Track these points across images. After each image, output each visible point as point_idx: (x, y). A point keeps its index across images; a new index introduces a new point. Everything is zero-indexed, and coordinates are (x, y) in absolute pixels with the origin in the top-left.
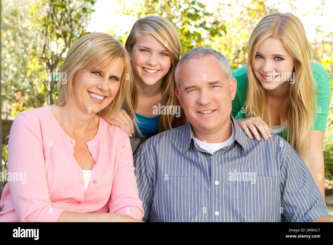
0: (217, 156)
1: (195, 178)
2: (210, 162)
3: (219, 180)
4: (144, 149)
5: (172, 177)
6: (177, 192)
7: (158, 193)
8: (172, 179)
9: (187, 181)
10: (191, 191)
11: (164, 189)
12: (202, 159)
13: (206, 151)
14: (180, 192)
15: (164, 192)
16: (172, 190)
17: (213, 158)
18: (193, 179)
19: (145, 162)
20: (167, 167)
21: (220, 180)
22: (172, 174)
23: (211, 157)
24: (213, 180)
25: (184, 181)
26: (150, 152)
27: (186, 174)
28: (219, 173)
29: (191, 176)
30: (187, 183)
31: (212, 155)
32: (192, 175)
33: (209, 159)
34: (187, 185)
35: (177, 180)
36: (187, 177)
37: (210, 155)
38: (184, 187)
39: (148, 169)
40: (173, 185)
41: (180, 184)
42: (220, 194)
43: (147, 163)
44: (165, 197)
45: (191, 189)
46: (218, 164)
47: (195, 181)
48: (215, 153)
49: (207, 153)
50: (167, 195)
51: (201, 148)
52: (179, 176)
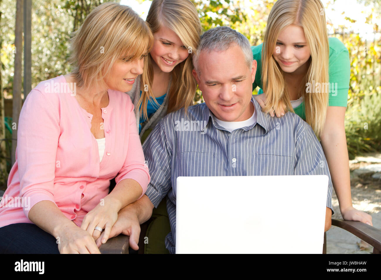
0: (236, 134)
1: (215, 155)
2: (228, 139)
3: (236, 157)
4: (165, 123)
5: (192, 152)
6: (196, 167)
7: (179, 168)
8: (192, 154)
9: (207, 157)
10: (210, 168)
11: (183, 164)
12: (221, 136)
13: (224, 129)
14: (200, 167)
15: (183, 167)
16: (191, 165)
17: (231, 136)
18: (213, 155)
19: (165, 136)
20: (188, 142)
21: (238, 157)
22: (193, 149)
23: (229, 135)
24: (231, 157)
25: (204, 157)
26: (170, 126)
27: (206, 150)
28: (236, 150)
29: (211, 153)
30: (207, 159)
31: (230, 133)
32: (213, 151)
33: (227, 136)
34: (207, 161)
35: (197, 156)
36: (208, 153)
37: (228, 132)
38: (203, 163)
39: (169, 143)
40: (193, 160)
41: (200, 160)
42: (238, 171)
43: (167, 137)
44: (184, 172)
45: (210, 165)
46: (236, 142)
47: (215, 157)
48: (234, 131)
49: (225, 131)
50: (186, 170)
51: (219, 126)
52: (199, 152)
